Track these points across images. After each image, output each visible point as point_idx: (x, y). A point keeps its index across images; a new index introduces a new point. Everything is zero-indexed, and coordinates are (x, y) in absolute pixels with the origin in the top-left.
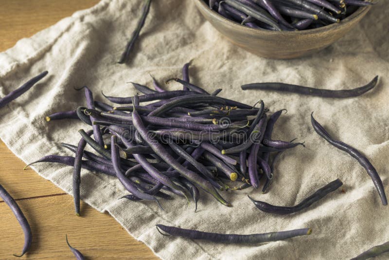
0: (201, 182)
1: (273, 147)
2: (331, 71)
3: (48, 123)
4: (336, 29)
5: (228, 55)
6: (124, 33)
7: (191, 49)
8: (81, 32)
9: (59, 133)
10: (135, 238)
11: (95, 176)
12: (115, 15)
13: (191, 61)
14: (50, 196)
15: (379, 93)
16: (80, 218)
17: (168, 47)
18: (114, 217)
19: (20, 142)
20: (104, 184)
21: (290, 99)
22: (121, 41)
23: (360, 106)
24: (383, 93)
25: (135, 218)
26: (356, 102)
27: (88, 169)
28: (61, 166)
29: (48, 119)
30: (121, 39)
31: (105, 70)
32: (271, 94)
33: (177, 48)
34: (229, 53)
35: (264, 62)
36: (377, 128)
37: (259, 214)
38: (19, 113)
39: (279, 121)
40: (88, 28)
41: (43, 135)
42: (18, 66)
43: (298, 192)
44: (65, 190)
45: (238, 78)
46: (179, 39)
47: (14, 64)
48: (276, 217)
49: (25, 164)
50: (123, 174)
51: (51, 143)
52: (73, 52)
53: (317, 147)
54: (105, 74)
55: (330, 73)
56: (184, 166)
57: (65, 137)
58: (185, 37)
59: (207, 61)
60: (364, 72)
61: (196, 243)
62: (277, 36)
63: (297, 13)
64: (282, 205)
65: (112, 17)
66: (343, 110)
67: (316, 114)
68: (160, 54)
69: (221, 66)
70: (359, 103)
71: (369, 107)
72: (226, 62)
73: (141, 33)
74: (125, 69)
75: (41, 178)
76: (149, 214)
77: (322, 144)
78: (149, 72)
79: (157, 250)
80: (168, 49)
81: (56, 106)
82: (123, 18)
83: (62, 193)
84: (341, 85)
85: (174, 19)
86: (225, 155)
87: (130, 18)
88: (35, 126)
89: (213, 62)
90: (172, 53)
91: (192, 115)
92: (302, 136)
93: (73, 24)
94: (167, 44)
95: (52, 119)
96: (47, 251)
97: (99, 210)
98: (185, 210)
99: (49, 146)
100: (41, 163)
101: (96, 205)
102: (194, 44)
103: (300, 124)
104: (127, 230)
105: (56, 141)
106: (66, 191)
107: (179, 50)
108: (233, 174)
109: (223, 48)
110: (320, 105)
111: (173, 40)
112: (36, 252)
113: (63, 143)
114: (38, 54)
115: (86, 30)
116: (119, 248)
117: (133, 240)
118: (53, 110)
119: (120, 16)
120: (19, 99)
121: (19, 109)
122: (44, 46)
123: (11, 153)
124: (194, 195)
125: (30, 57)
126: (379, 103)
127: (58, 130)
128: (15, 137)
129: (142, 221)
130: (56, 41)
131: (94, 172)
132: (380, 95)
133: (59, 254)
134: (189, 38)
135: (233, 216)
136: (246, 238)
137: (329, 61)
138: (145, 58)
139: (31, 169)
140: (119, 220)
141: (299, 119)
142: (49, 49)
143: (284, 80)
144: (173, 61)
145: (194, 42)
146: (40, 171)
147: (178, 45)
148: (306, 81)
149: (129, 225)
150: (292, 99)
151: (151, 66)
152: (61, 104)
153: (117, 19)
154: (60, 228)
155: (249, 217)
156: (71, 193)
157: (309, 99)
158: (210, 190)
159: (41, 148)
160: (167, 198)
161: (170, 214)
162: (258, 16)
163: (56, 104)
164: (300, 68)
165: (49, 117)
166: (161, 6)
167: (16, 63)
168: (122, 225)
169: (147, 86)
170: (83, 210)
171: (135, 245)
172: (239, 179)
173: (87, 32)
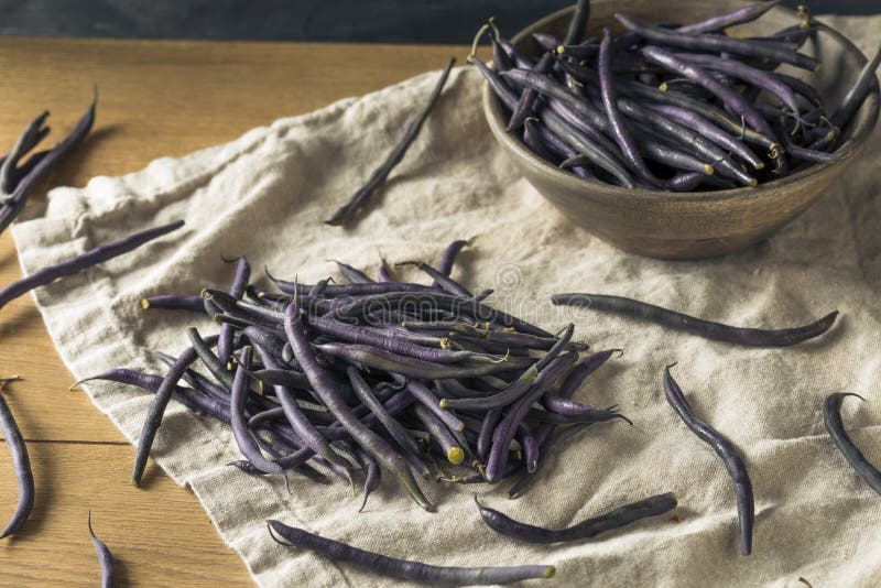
0: (386, 455)
1: (557, 413)
2: (747, 291)
3: (144, 313)
4: (747, 198)
5: (550, 235)
6: (361, 171)
7: (482, 217)
8: (270, 156)
9: (162, 334)
10: (227, 542)
11: (197, 421)
12: (352, 134)
13: (474, 238)
14: (99, 443)
15: (831, 346)
16: (138, 490)
17: (437, 207)
18: (199, 496)
19: (80, 339)
20: (209, 435)
21: (643, 333)
22: (347, 185)
23: (780, 364)
24: (838, 347)
25: (239, 504)
26: (775, 356)
27: (187, 405)
28: (139, 393)
29: (146, 305)
30: (352, 181)
31: (298, 233)
32: (608, 319)
33: (456, 211)
34: (552, 233)
35: (619, 257)
36: (795, 409)
37: (485, 535)
38: (99, 288)
39: (601, 371)
40: (288, 150)
41: (126, 334)
42: (132, 204)
43: (581, 506)
44: (129, 437)
45: (554, 281)
46: (465, 194)
47: (124, 199)
48: (519, 545)
49: (73, 379)
50: (244, 421)
51: (137, 349)
52: (245, 190)
53: (659, 430)
54: (294, 241)
55: (747, 296)
56: (364, 422)
57: (171, 343)
58: (481, 192)
59: (505, 243)
60: (815, 303)
61: (338, 567)
62: (621, 197)
63: (677, 157)
64: (539, 524)
65: (344, 136)
66: (737, 367)
67: (683, 368)
68: (418, 217)
69: (529, 256)
70: (780, 359)
71: (799, 368)
72: (541, 248)
73: (393, 174)
74: (338, 237)
75: (95, 410)
76: (268, 502)
77: (672, 426)
78: (379, 247)
79: (257, 569)
80: (438, 211)
81: (170, 283)
82: (368, 142)
83: (122, 441)
84: (758, 321)
85: (469, 157)
86: (445, 409)
87: (380, 142)
88: (115, 313)
89: (516, 244)
90: (442, 220)
91: (407, 327)
92: (636, 405)
93: (264, 139)
94: (438, 201)
95: (152, 305)
96: (51, 539)
97: (177, 480)
98: (346, 505)
99: (133, 353)
100: (105, 382)
101: (176, 471)
102: (492, 209)
103: (641, 383)
104: (215, 523)
105: (151, 348)
106: (131, 441)
107: (460, 215)
108: (453, 449)
109: (545, 222)
110: (697, 352)
111: (451, 195)
112: (31, 537)
113: (161, 354)
114: (180, 189)
115: (283, 152)
116: (191, 555)
117: (222, 546)
118: (161, 289)
119: (362, 137)
120: (113, 264)
121: (103, 281)
122: (196, 176)
123: (57, 357)
124: (368, 480)
125: (161, 192)
126: (824, 366)
127: (162, 329)
128: (73, 329)
129: (249, 512)
130: (222, 168)
131: (198, 413)
132: (833, 350)
133: (72, 548)
134: (487, 196)
135: (431, 531)
136: (435, 572)
137: (752, 273)
138: (384, 221)
139: (82, 391)
140: (207, 504)
141: (643, 372)
142: (205, 182)
143: (644, 295)
144: (438, 234)
145: (494, 204)
146: (96, 396)
147: (460, 206)
148: (688, 304)
149: (222, 516)
150: (646, 335)
151: (389, 237)
152: (181, 280)
153: (355, 143)
154: (91, 503)
155: (462, 536)
156: (137, 444)
157: (681, 339)
158: (399, 474)
159: (115, 354)
160: (318, 478)
161: (312, 508)
162: (595, 154)
163: (169, 279)
164: (687, 277)
165: (149, 301)
166: (448, 126)
167: (130, 197)
168: (209, 513)
169: (367, 273)
170: (147, 478)
171: (222, 554)
172: (466, 462)
173: (283, 157)
